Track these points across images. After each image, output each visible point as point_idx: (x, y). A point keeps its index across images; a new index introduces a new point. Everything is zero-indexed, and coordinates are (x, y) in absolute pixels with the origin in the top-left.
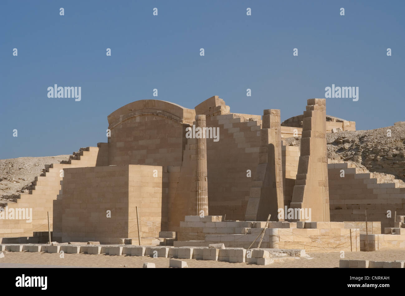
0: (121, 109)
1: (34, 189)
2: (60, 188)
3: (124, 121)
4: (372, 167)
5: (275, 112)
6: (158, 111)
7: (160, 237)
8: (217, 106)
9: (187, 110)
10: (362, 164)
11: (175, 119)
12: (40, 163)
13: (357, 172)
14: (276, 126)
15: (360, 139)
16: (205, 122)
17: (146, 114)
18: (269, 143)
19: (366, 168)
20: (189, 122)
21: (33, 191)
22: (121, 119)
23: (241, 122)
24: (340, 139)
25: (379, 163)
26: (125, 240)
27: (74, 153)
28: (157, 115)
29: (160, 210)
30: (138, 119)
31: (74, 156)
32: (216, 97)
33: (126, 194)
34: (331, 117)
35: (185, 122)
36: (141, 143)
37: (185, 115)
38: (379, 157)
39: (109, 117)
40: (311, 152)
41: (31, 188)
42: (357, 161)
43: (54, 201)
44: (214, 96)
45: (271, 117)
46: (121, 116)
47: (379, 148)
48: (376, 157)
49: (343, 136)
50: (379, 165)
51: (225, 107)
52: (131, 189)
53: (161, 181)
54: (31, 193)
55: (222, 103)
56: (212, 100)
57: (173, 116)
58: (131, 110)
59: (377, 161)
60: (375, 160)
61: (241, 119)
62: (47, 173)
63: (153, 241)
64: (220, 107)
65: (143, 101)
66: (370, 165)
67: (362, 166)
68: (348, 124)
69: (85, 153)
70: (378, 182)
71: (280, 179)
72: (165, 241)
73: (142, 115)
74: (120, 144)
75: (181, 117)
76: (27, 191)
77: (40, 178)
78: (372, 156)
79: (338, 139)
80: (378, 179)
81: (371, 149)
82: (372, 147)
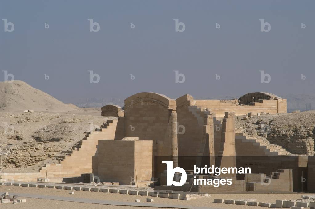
0: (132, 96)
1: (80, 147)
2: (96, 149)
3: (134, 104)
4: (272, 141)
5: (210, 117)
6: (154, 100)
7: (151, 180)
8: (188, 100)
9: (172, 100)
10: (267, 139)
11: (165, 106)
12: (82, 128)
13: (260, 145)
14: (211, 124)
15: (270, 122)
16: (176, 117)
17: (147, 101)
18: (207, 133)
19: (268, 141)
20: (173, 108)
21: (80, 148)
22: (132, 103)
23: (201, 111)
24: (259, 121)
25: (275, 138)
26: (132, 183)
27: (104, 124)
28: (154, 102)
29: (151, 165)
30: (142, 104)
31: (103, 125)
32: (188, 95)
33: (133, 157)
34: (271, 96)
35: (170, 108)
36: (144, 118)
37: (170, 103)
38: (275, 135)
39: (125, 100)
40: (226, 140)
41: (78, 146)
42: (265, 137)
43: (93, 156)
44: (186, 95)
45: (208, 119)
46: (133, 101)
47: (276, 130)
48: (274, 135)
49: (262, 119)
50: (275, 140)
51: (193, 101)
52: (135, 154)
53: (152, 149)
54: (78, 150)
55: (191, 98)
56: (185, 96)
57: (163, 104)
58: (138, 98)
59: (274, 137)
60: (273, 137)
61: (201, 109)
62: (88, 137)
63: (147, 183)
64: (189, 101)
65: (145, 93)
66: (271, 139)
67: (266, 140)
68: (282, 101)
69: (110, 124)
70: (270, 151)
71: (213, 152)
72: (154, 183)
73: (145, 101)
74: (132, 118)
75: (168, 105)
76: (76, 149)
77: (83, 141)
78: (272, 135)
79: (258, 121)
80: (271, 150)
81: (272, 130)
82: (273, 129)
